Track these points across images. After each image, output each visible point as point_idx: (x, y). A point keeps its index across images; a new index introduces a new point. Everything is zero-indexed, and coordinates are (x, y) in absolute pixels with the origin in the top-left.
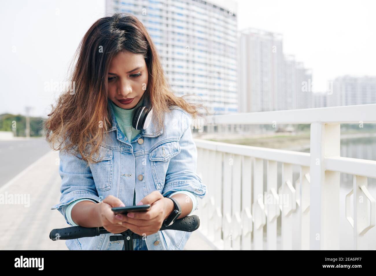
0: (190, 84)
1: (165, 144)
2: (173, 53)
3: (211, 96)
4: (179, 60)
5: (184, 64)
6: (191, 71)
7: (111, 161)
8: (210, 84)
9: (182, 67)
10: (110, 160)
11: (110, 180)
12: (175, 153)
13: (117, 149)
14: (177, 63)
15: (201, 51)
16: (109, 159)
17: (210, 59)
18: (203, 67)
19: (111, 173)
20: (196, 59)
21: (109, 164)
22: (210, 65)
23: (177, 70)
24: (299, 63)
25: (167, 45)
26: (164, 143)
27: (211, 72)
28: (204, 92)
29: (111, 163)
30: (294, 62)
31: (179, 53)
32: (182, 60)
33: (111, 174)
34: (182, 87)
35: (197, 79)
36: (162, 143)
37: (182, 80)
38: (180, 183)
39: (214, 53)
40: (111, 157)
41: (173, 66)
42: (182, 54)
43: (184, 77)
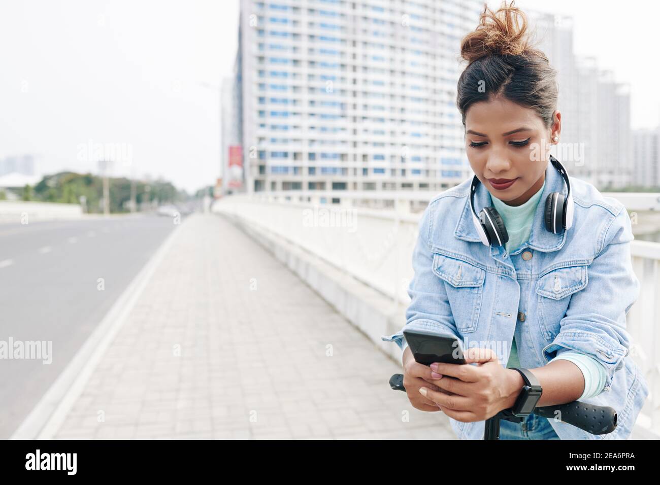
0: (397, 115)
1: (561, 270)
2: (365, 56)
3: (435, 137)
4: (375, 70)
5: (386, 78)
6: (398, 91)
7: (480, 288)
8: (435, 114)
9: (381, 84)
10: (478, 287)
11: (475, 319)
12: (577, 287)
13: (492, 269)
14: (371, 76)
15: (418, 52)
16: (476, 286)
17: (434, 68)
18: (421, 82)
19: (478, 307)
20: (408, 68)
21: (476, 292)
22: (435, 79)
23: (371, 88)
24: (605, 73)
25: (354, 43)
26: (560, 267)
27: (435, 92)
28: (423, 129)
29: (479, 292)
30: (594, 71)
31: (375, 58)
32: (382, 71)
33: (478, 309)
34: (382, 120)
35: (409, 105)
36: (556, 268)
37: (382, 108)
38: (577, 334)
39: (442, 56)
40: (480, 281)
41: (365, 81)
42: (382, 59)
43: (386, 102)
